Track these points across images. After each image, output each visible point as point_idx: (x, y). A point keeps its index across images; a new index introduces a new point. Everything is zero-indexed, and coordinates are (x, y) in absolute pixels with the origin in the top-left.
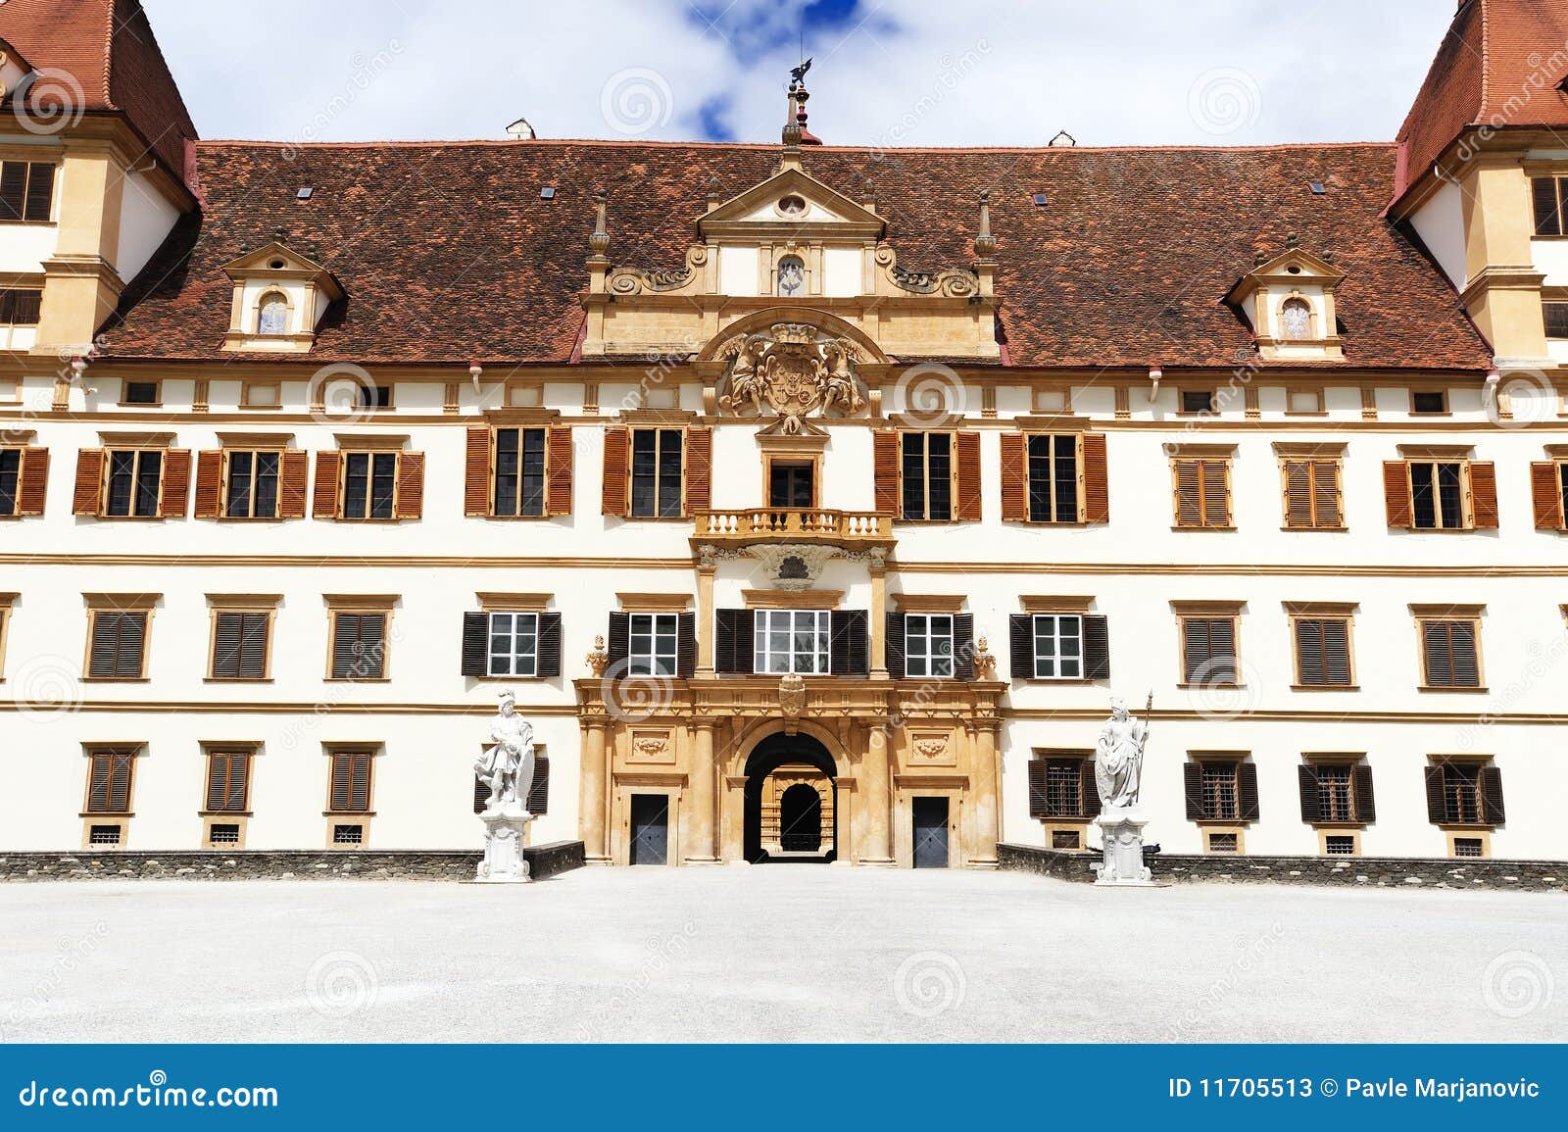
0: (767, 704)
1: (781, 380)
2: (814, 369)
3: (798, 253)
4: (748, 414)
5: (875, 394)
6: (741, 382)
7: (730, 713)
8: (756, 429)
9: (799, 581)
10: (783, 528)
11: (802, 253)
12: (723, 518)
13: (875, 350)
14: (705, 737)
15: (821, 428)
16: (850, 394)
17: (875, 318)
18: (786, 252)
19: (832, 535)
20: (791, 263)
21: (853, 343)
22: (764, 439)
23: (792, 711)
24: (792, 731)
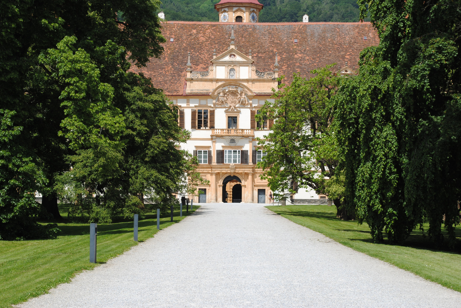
0: (227, 170)
1: (230, 98)
2: (237, 95)
3: (234, 68)
4: (223, 106)
5: (251, 102)
6: (221, 99)
7: (219, 172)
8: (224, 109)
9: (234, 144)
10: (230, 133)
11: (235, 68)
12: (217, 130)
13: (251, 91)
14: (214, 176)
15: (239, 109)
16: (245, 101)
17: (251, 83)
18: (231, 67)
19: (241, 134)
20: (232, 70)
21: (246, 90)
22: (226, 112)
23: (232, 171)
24: (232, 175)
